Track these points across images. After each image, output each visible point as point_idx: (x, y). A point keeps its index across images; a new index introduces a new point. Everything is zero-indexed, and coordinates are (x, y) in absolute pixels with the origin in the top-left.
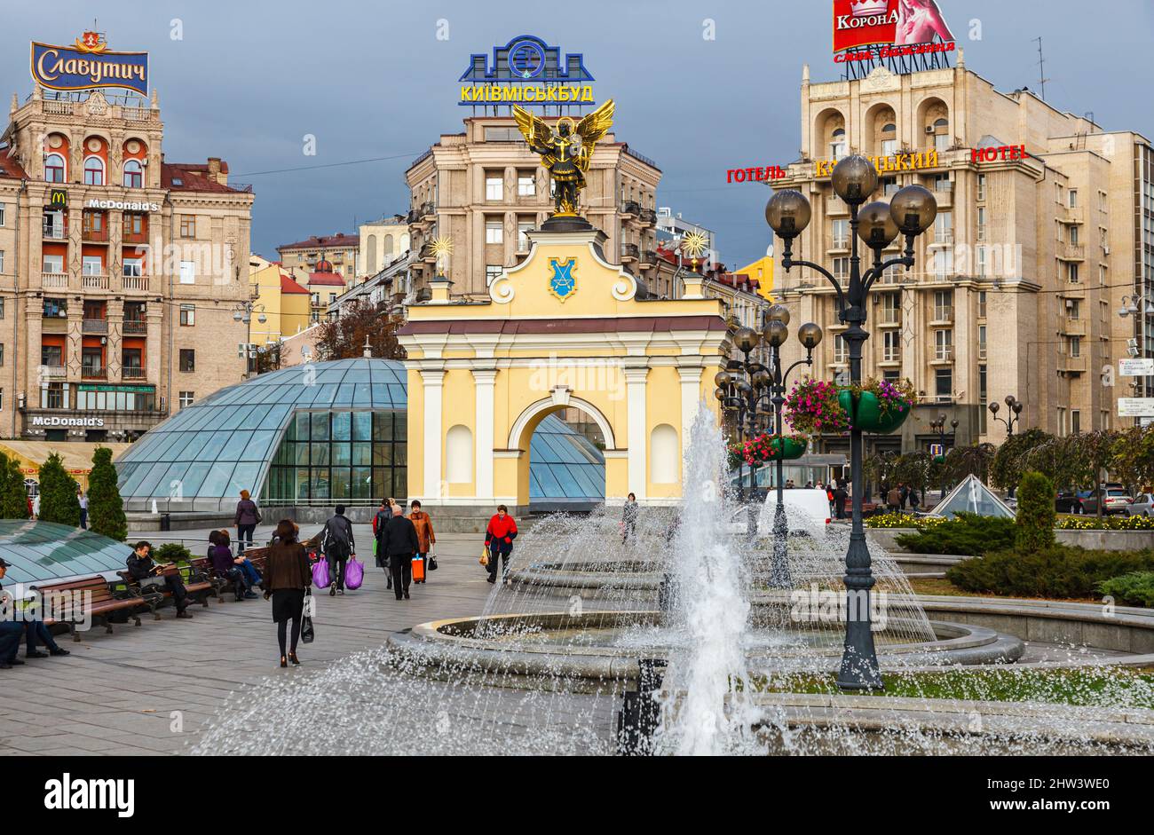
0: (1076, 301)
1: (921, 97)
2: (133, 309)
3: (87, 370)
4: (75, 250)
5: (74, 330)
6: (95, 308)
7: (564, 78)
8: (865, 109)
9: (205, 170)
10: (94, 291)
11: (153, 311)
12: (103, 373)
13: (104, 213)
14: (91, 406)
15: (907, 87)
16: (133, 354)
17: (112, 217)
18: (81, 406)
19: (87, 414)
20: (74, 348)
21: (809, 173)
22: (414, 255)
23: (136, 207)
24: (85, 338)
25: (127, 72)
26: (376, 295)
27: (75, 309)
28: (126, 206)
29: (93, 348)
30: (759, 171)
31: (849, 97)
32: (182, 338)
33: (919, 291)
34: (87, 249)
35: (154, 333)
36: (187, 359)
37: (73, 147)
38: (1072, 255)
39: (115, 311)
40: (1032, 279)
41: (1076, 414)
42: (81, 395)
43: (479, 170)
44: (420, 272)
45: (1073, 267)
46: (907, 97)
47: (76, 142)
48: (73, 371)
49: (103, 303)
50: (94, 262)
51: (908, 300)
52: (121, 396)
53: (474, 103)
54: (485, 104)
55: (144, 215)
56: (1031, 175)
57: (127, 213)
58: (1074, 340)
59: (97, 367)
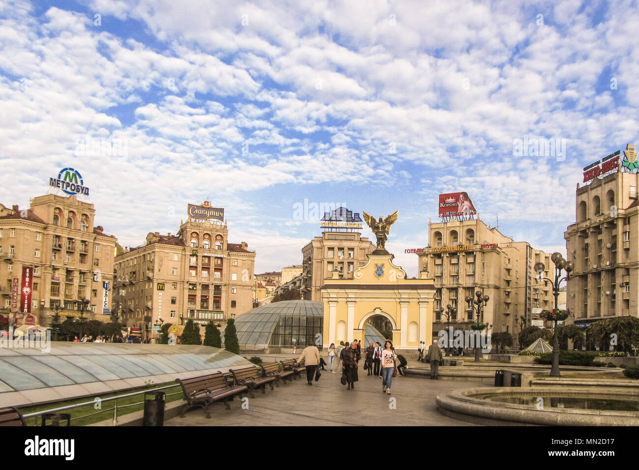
0: (509, 292)
1: (466, 228)
2: (217, 288)
3: (202, 306)
4: (199, 269)
5: (199, 293)
6: (205, 287)
7: (353, 221)
8: (448, 232)
9: (240, 246)
10: (205, 282)
11: (223, 289)
12: (207, 307)
13: (209, 257)
14: (203, 317)
15: (461, 225)
16: (217, 301)
17: (211, 258)
18: (200, 317)
19: (202, 320)
20: (198, 299)
21: (431, 251)
22: (304, 274)
23: (219, 256)
24: (202, 296)
25: (217, 214)
26: (291, 287)
27: (199, 287)
28: (216, 255)
29: (205, 299)
30: (415, 250)
31: (444, 228)
32: (232, 297)
33: (464, 288)
34: (203, 269)
35: (223, 295)
36: (234, 304)
37: (200, 237)
38: (508, 278)
39: (212, 288)
40: (497, 284)
41: (508, 327)
42: (200, 314)
43: (326, 248)
44: (306, 279)
45: (508, 282)
46: (461, 228)
47: (201, 235)
48: (198, 306)
49: (208, 285)
50: (205, 273)
51: (460, 291)
52: (213, 314)
53: (325, 227)
54: (329, 228)
55: (221, 259)
56: (498, 253)
57: (216, 258)
58: (508, 304)
59: (205, 305)
